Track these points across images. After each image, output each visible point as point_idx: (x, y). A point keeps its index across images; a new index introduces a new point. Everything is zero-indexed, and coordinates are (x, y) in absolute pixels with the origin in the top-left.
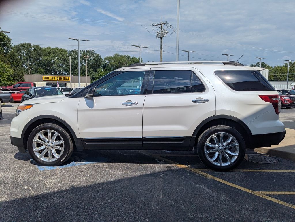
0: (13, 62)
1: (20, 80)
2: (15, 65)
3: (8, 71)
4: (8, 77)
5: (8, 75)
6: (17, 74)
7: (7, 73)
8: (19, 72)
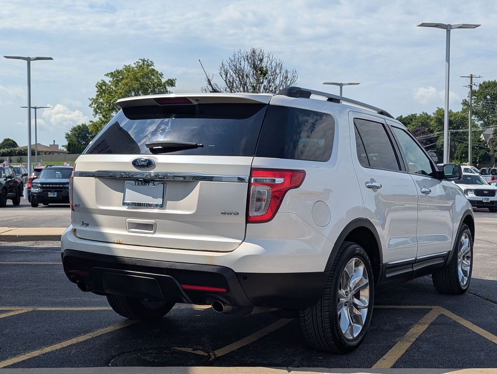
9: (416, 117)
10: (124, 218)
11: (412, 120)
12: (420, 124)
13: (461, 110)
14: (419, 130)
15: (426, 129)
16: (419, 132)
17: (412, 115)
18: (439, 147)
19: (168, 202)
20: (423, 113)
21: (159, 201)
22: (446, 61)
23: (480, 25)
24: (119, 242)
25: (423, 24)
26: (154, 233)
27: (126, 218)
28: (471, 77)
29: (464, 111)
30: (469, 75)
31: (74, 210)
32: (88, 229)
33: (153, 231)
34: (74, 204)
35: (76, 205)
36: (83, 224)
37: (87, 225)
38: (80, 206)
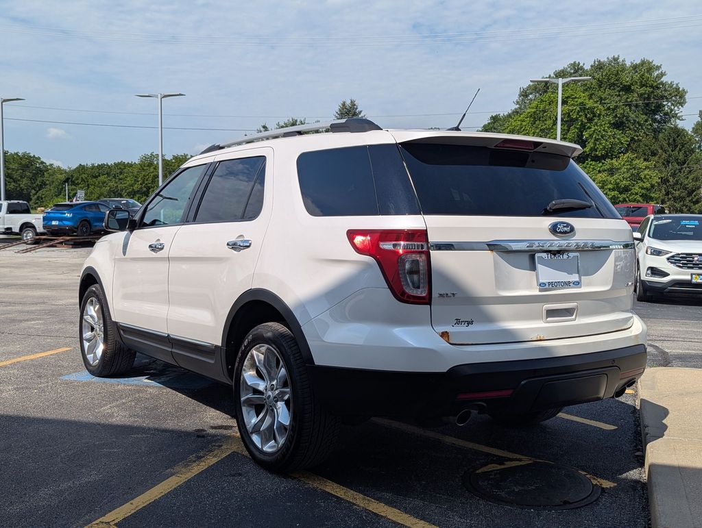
0: (672, 151)
1: (688, 199)
2: (677, 160)
3: (645, 176)
4: (643, 191)
5: (645, 187)
6: (681, 184)
7: (644, 182)
8: (688, 178)
19: (582, 278)
21: (575, 278)
24: (539, 339)
26: (576, 319)
27: (543, 304)
31: (429, 303)
32: (471, 328)
33: (574, 317)
34: (435, 295)
35: (441, 295)
36: (458, 322)
37: (470, 323)
38: (456, 296)
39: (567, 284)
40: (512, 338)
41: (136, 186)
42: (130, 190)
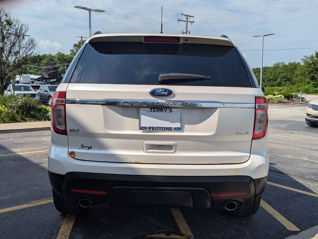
9: (46, 56)
10: (141, 141)
11: (44, 57)
12: (49, 60)
13: (70, 54)
14: (49, 63)
15: (53, 62)
16: (49, 64)
17: (45, 55)
18: (60, 72)
19: (185, 125)
20: (49, 54)
21: (178, 125)
22: (89, 28)
23: (105, 11)
24: (137, 162)
25: (77, 6)
26: (174, 152)
27: (143, 140)
28: (82, 37)
29: (71, 54)
30: (81, 36)
31: (66, 134)
32: (90, 151)
33: (173, 151)
34: (68, 130)
35: (71, 130)
36: (83, 147)
37: (90, 148)
38: (79, 131)
39: (169, 129)
40: (117, 160)
41: (271, 77)
42: (268, 79)
